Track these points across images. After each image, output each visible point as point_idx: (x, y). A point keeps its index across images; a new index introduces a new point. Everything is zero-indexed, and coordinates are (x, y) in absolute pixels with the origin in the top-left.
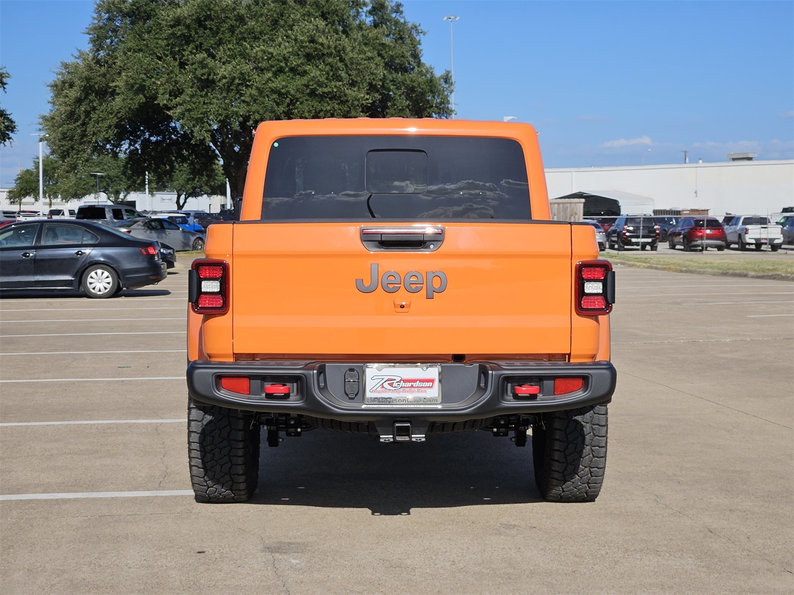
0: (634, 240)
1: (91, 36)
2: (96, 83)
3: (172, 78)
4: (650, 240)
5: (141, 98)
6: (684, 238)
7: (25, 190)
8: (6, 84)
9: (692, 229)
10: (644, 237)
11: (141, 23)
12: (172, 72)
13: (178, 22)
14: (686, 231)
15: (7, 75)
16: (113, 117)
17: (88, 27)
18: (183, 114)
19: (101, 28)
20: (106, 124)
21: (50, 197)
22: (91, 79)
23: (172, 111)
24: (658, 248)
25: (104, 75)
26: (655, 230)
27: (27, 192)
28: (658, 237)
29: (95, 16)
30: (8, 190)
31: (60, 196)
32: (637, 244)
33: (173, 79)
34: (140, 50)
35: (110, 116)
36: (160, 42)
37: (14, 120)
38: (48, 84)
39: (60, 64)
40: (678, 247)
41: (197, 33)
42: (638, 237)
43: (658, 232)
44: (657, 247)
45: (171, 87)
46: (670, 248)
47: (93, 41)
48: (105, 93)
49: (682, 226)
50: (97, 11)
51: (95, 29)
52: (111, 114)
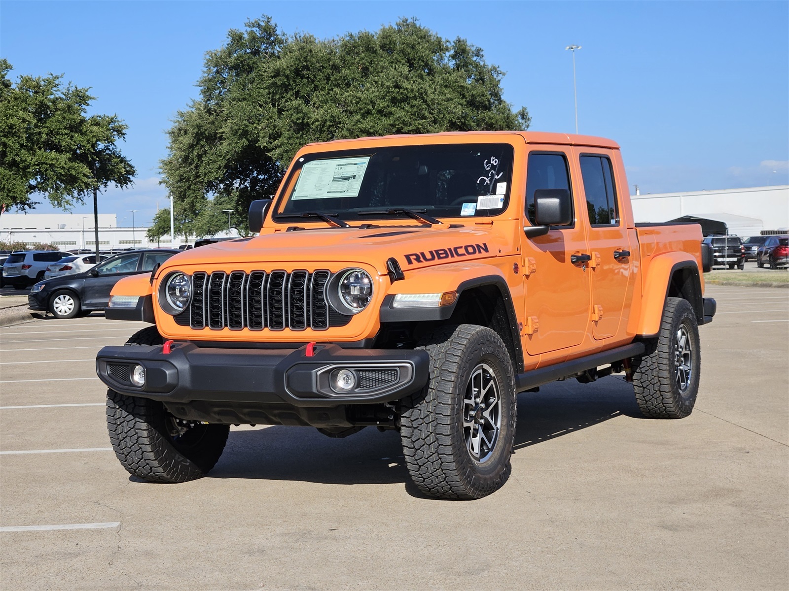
0: (720, 260)
1: (202, 88)
2: (206, 130)
3: (271, 123)
4: (735, 259)
5: (244, 142)
6: (770, 256)
7: (164, 228)
8: (124, 134)
9: (777, 248)
10: (729, 256)
11: (245, 75)
12: (271, 118)
13: (277, 73)
14: (772, 249)
15: (125, 126)
16: (222, 160)
17: (199, 80)
18: (281, 155)
19: (210, 80)
20: (216, 166)
21: (185, 234)
22: (202, 126)
23: (272, 153)
24: (745, 267)
25: (213, 123)
26: (741, 249)
27: (165, 230)
28: (743, 256)
29: (205, 69)
30: (147, 229)
31: (195, 233)
32: (723, 263)
33: (272, 124)
34: (244, 99)
35: (220, 158)
36: (261, 91)
37: (133, 165)
39: (177, 113)
40: (766, 265)
41: (294, 82)
42: (723, 256)
43: (743, 251)
44: (743, 266)
45: (271, 131)
46: (759, 267)
47: (204, 92)
48: (213, 138)
49: (769, 245)
50: (206, 65)
51: (205, 81)
52: (221, 156)
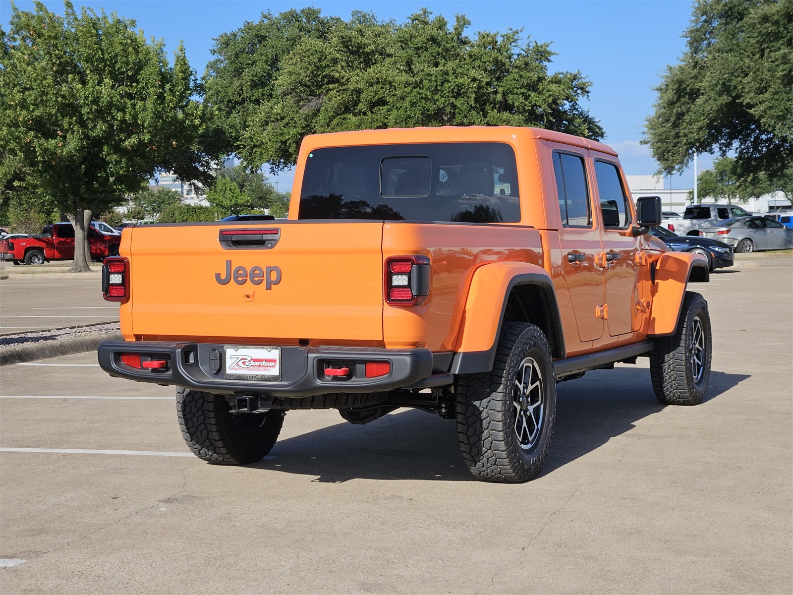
1: (689, 39)
2: (688, 86)
3: (758, 75)
5: (725, 99)
7: (706, 190)
8: (588, 92)
11: (734, 23)
12: (758, 70)
13: (765, 19)
15: (589, 84)
16: (705, 119)
17: (685, 30)
18: (765, 112)
19: (697, 30)
20: (695, 126)
21: (729, 196)
22: (684, 81)
23: (753, 109)
25: (695, 77)
27: (706, 193)
29: (693, 18)
30: (688, 191)
31: (738, 196)
33: (759, 77)
34: (731, 50)
35: (702, 118)
36: (751, 40)
38: (655, 88)
39: (666, 68)
41: (786, 28)
45: (757, 85)
47: (691, 44)
48: (694, 94)
50: (695, 14)
51: (692, 32)
52: (703, 115)
